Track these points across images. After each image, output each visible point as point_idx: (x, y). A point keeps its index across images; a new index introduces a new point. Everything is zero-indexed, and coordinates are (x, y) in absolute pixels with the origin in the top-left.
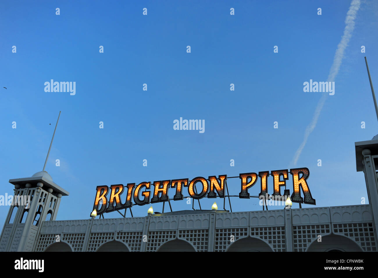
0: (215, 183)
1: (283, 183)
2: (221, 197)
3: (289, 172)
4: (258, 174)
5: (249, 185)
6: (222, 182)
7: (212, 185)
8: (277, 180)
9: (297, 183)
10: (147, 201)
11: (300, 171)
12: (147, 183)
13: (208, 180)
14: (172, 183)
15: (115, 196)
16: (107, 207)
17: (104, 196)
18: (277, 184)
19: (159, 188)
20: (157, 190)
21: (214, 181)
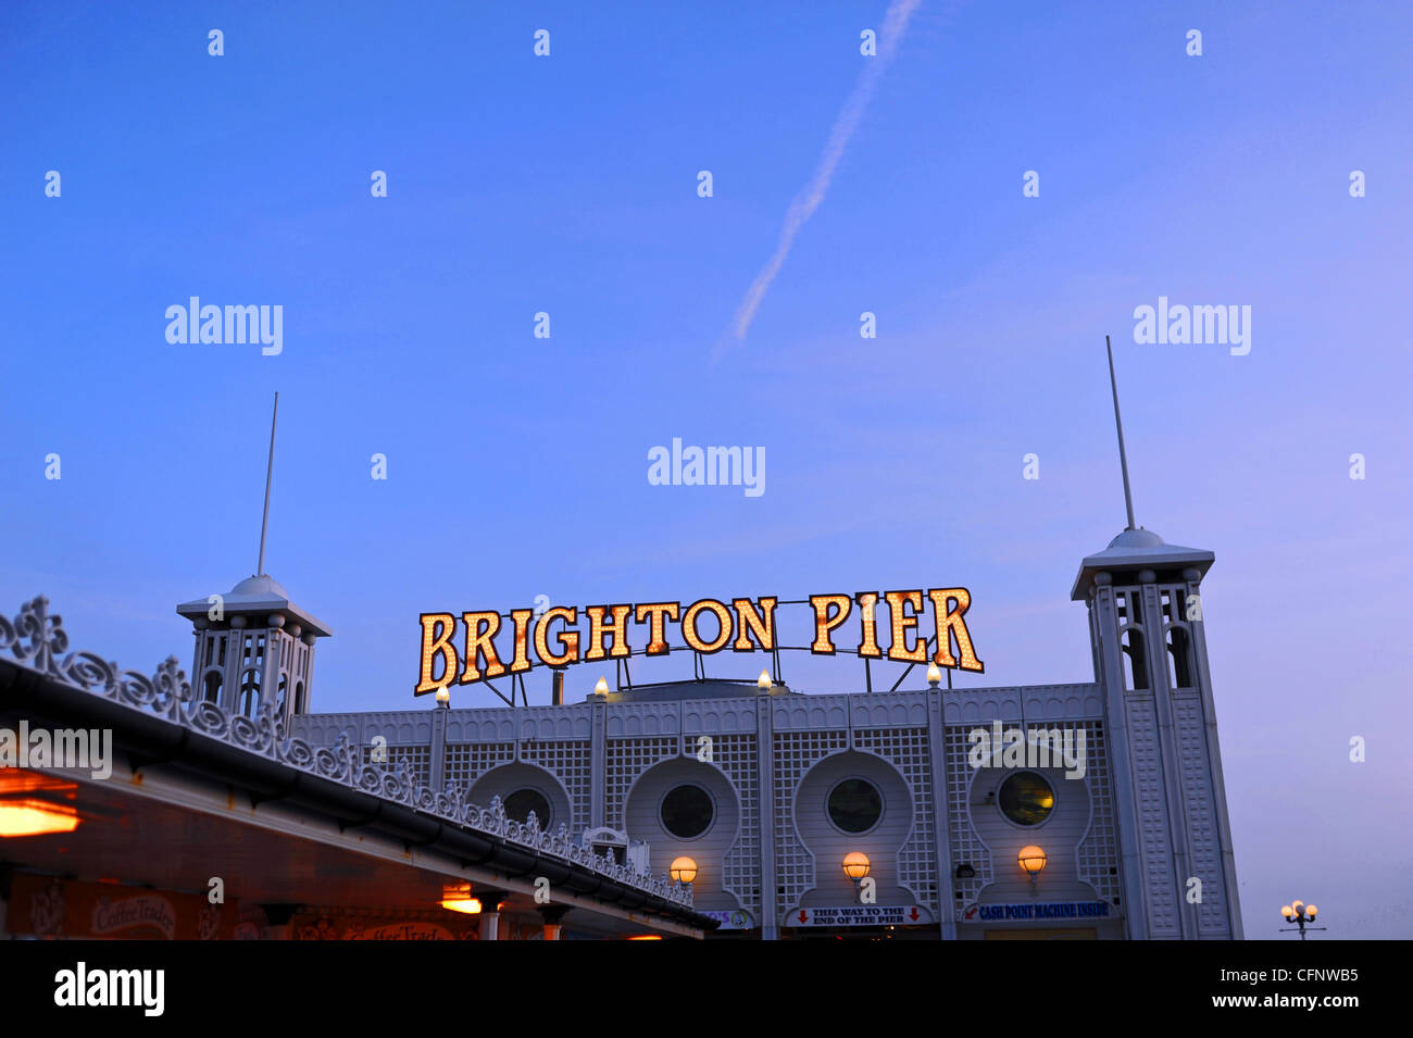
0: (748, 617)
1: (913, 622)
2: (766, 650)
4: (853, 597)
5: (833, 624)
6: (768, 614)
7: (743, 621)
8: (897, 615)
9: (943, 623)
10: (575, 659)
11: (949, 594)
12: (569, 610)
13: (730, 608)
14: (636, 610)
15: (479, 642)
16: (461, 672)
17: (448, 641)
18: (899, 622)
19: (603, 624)
20: (598, 629)
21: (745, 609)
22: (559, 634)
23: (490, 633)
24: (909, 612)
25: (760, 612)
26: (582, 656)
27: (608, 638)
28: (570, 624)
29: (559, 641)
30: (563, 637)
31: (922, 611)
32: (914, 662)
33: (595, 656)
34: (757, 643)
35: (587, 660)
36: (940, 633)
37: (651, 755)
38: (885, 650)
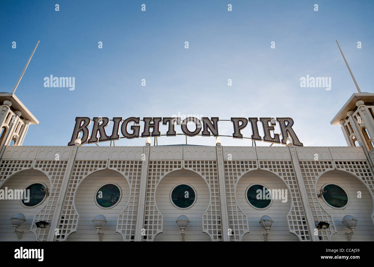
2: (215, 136)
3: (276, 120)
7: (205, 125)
10: (137, 135)
11: (285, 120)
12: (136, 118)
17: (86, 127)
18: (267, 128)
20: (147, 126)
22: (132, 127)
25: (212, 123)
36: (283, 132)
37: (169, 168)
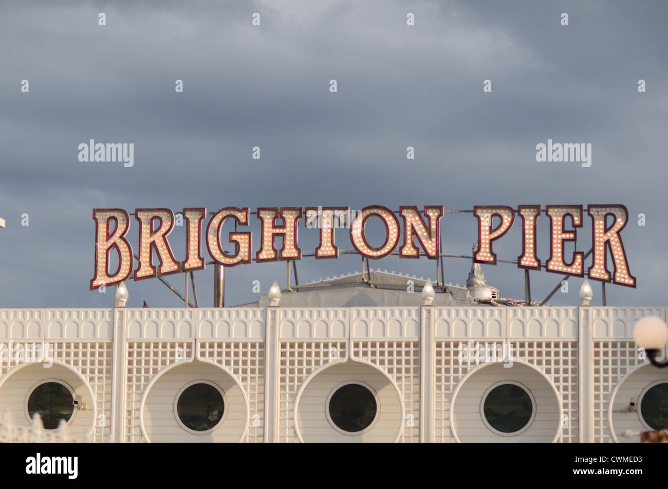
0: (415, 224)
1: (572, 236)
2: (430, 258)
3: (585, 210)
4: (516, 209)
5: (495, 235)
6: (433, 222)
7: (409, 228)
8: (557, 227)
9: (600, 238)
10: (246, 258)
11: (608, 210)
12: (241, 211)
13: (397, 215)
14: (305, 213)
15: (152, 239)
16: (135, 267)
17: (121, 237)
18: (558, 236)
19: (274, 227)
20: (268, 231)
21: (412, 219)
22: (230, 234)
23: (163, 230)
24: (569, 227)
25: (426, 220)
26: (253, 256)
27: (279, 239)
28: (240, 224)
29: (231, 241)
30: (234, 237)
31: (581, 225)
32: (569, 275)
33: (265, 257)
34: (421, 250)
35: (259, 261)
36: (597, 248)
38: (543, 262)
